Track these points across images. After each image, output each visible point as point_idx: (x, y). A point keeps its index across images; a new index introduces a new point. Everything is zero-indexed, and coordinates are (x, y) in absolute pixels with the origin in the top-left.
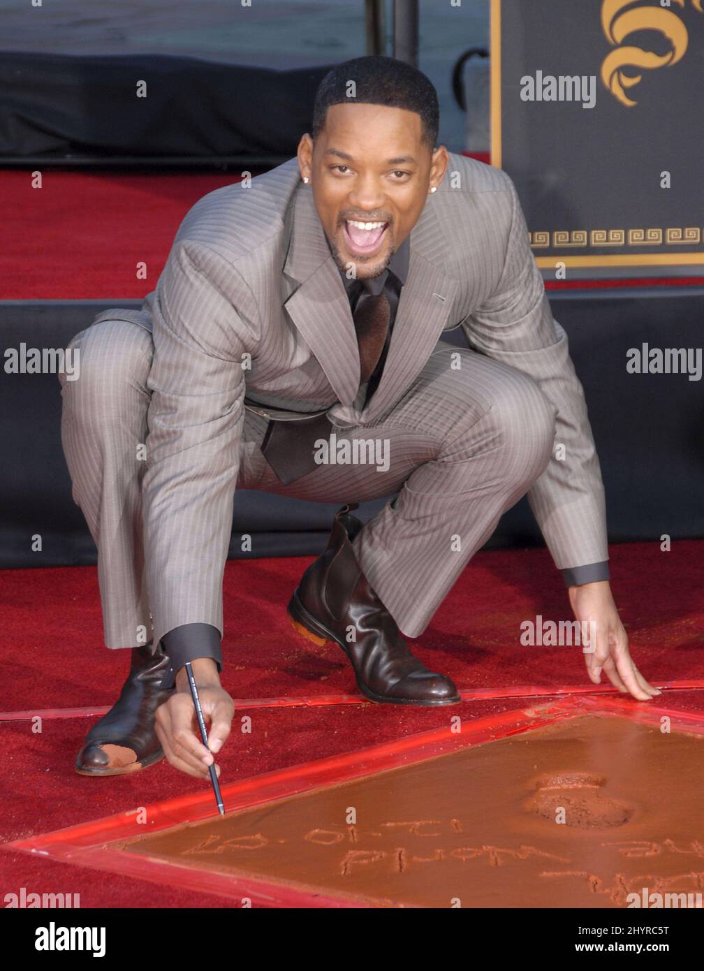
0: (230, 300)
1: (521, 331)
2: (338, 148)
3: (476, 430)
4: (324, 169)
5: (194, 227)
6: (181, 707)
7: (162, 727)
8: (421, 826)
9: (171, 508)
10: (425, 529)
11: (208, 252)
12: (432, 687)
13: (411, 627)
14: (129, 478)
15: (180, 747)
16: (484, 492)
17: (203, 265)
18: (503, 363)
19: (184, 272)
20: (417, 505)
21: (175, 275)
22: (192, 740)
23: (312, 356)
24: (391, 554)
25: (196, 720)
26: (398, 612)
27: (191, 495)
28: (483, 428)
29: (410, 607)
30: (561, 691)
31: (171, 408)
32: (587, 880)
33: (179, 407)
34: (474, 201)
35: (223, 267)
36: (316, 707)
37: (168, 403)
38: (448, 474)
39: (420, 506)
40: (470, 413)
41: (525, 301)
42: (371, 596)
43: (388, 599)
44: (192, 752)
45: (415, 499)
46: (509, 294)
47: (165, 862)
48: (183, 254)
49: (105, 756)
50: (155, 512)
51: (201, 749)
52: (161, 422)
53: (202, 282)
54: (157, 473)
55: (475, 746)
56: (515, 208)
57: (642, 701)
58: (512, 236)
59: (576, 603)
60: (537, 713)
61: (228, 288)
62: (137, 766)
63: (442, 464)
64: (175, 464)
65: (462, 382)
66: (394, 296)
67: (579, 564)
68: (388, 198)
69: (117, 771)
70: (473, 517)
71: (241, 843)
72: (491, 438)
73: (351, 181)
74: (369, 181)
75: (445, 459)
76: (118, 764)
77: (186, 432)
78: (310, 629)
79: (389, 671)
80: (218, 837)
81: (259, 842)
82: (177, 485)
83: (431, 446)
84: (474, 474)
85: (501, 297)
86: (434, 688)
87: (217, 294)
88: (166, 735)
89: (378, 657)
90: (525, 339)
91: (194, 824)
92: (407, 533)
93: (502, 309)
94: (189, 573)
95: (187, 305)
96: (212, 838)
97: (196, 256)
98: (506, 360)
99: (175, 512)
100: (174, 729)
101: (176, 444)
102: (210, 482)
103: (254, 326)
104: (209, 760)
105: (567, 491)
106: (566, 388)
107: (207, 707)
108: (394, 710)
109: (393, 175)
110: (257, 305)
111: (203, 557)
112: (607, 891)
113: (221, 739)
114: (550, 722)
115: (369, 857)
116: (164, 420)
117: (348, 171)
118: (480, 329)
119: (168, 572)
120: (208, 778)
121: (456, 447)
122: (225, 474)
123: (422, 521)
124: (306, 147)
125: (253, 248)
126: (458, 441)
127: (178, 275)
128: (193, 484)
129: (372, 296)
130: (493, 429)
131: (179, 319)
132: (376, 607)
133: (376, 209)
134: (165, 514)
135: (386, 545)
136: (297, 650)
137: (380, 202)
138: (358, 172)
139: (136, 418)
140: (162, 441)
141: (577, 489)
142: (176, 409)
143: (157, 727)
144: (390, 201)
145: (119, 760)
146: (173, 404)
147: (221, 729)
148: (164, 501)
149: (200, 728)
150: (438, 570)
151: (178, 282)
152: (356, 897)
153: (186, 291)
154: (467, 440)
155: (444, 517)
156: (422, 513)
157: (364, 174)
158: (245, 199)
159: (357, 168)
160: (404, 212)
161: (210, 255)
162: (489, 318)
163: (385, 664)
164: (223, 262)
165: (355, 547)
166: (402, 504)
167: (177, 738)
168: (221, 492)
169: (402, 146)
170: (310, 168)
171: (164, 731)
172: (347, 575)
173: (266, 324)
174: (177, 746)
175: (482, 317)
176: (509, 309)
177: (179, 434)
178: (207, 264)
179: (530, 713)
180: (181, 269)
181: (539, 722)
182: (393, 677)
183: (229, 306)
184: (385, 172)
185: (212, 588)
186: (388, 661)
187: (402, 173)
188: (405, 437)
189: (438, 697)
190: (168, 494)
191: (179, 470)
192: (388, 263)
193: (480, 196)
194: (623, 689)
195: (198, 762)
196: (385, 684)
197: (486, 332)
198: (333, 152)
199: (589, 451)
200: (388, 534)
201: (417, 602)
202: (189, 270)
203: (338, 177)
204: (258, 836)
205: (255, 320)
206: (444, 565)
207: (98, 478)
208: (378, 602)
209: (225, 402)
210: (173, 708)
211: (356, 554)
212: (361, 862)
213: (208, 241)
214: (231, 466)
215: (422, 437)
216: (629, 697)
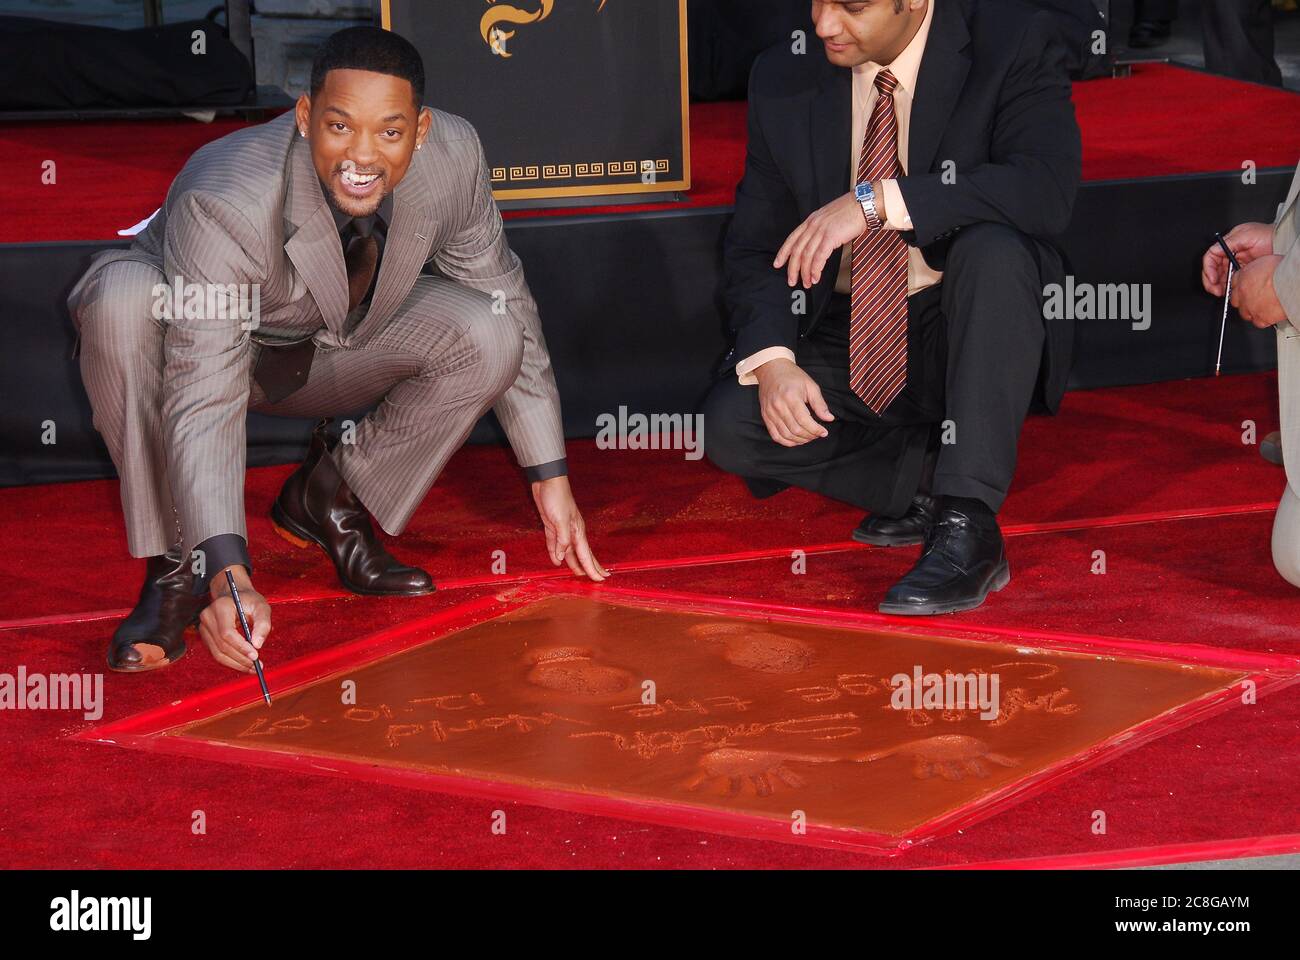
0: (240, 244)
1: (485, 260)
2: (337, 105)
3: (457, 348)
4: (323, 126)
5: (199, 178)
6: (226, 609)
7: (208, 628)
8: (444, 701)
9: (194, 432)
10: (405, 439)
11: (217, 201)
12: (411, 580)
13: (392, 527)
14: (148, 404)
15: (227, 645)
16: (462, 403)
17: (213, 213)
18: (471, 288)
19: (195, 219)
20: (400, 416)
21: (186, 222)
22: (238, 638)
23: (308, 292)
24: (371, 462)
25: (239, 618)
26: (380, 514)
27: (211, 419)
28: (463, 346)
29: (393, 507)
30: (521, 578)
31: (187, 341)
32: (613, 739)
33: (196, 340)
34: (446, 150)
35: (233, 215)
36: (307, 602)
37: (184, 336)
38: (430, 388)
39: (402, 418)
40: (450, 333)
41: (488, 232)
42: (351, 501)
43: (369, 503)
44: (239, 649)
45: (397, 412)
46: (474, 229)
47: (226, 744)
48: (193, 201)
49: (138, 654)
50: (179, 437)
51: (246, 646)
52: (179, 353)
53: (212, 227)
54: (178, 400)
55: (463, 629)
56: (480, 154)
57: (598, 582)
58: (479, 179)
59: (540, 498)
60: (507, 597)
61: (237, 233)
62: (166, 661)
63: (425, 380)
64: (193, 392)
65: (440, 306)
66: (380, 236)
67: (543, 462)
68: (380, 153)
69: (149, 666)
70: (451, 426)
71: (286, 724)
72: (470, 355)
73: (349, 137)
74: (365, 139)
75: (428, 375)
76: (150, 660)
77: (203, 364)
78: (293, 533)
79: (369, 568)
80: (265, 720)
81: (304, 723)
82: (198, 410)
83: (414, 363)
84: (454, 387)
85: (469, 232)
86: (414, 581)
87: (228, 239)
88: (212, 635)
89: (359, 555)
90: (489, 266)
91: (237, 710)
92: (388, 442)
93: (469, 242)
94: (215, 491)
95: (199, 248)
96: (261, 722)
97: (206, 204)
98: (472, 285)
99: (198, 435)
100: (221, 629)
101: (194, 374)
102: (226, 407)
103: (261, 266)
104: (254, 655)
105: (528, 398)
106: (523, 306)
107: (248, 609)
108: (379, 601)
109: (386, 134)
110: (264, 247)
111: (226, 475)
112: (633, 747)
113: (263, 636)
114: (521, 605)
115: (410, 730)
116: (182, 352)
117: (345, 128)
118: (448, 260)
119: (196, 489)
120: (253, 671)
121: (437, 363)
122: (239, 399)
123: (402, 431)
124: (304, 104)
125: (259, 197)
126: (440, 359)
127: (189, 221)
128: (212, 409)
129: (363, 238)
130: (472, 347)
131: (192, 260)
132: (356, 510)
133: (370, 164)
134: (188, 437)
135: (366, 453)
136: (267, 552)
137: (375, 158)
138: (354, 130)
139: (153, 350)
140: (179, 371)
141: (538, 396)
142: (193, 342)
143: (202, 628)
144: (383, 157)
145: (150, 657)
146: (190, 337)
147: (262, 628)
148: (186, 425)
149: (244, 627)
150: (418, 473)
151: (189, 227)
152: (413, 765)
153: (197, 237)
154: (449, 357)
155: (424, 427)
156: (404, 424)
157: (361, 132)
158: (247, 152)
159: (355, 128)
160: (396, 167)
161: (220, 203)
162: (457, 250)
163: (365, 562)
164: (233, 210)
165: (335, 457)
166: (384, 417)
167: (224, 637)
168: (236, 416)
169: (394, 107)
170: (307, 124)
171: (210, 631)
172: (328, 481)
173: (271, 265)
174: (225, 643)
175: (450, 249)
176: (475, 242)
177: (196, 365)
178: (218, 212)
179: (500, 598)
180: (192, 215)
181: (511, 606)
182: (373, 573)
183: (239, 248)
184: (378, 130)
185: (236, 502)
186: (367, 559)
187: (394, 132)
188: (388, 357)
189: (417, 588)
190: (189, 419)
191: (198, 398)
192: (380, 205)
193: (450, 144)
194: (579, 572)
195: (244, 658)
196: (368, 579)
197: (455, 262)
198: (334, 110)
199: (546, 362)
200: (369, 444)
201: (399, 503)
202: (200, 216)
203: (337, 134)
204: (302, 717)
205: (262, 262)
206: (424, 469)
207: (120, 405)
208: (359, 505)
209: (237, 335)
210: (218, 611)
211: (337, 463)
212: (403, 734)
213: (216, 191)
214: (243, 392)
215: (405, 356)
216: (587, 579)
